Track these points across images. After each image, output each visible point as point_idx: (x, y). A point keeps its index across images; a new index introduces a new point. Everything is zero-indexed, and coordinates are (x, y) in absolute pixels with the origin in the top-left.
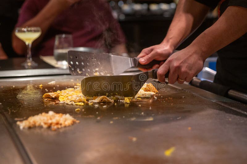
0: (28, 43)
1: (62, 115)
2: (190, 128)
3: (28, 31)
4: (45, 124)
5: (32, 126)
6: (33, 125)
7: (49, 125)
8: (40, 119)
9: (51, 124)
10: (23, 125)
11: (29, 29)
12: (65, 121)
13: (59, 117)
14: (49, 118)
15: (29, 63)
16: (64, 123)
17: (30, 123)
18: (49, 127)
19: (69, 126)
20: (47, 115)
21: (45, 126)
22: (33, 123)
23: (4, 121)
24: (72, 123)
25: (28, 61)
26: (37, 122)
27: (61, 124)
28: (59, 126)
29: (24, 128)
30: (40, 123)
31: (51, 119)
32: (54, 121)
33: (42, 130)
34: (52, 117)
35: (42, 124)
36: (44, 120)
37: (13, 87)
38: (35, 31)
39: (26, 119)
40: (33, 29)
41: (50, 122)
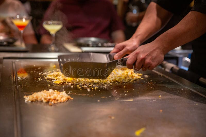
1: (59, 93)
2: (161, 111)
4: (45, 99)
5: (34, 100)
6: (35, 99)
8: (42, 95)
9: (49, 100)
10: (28, 99)
12: (61, 98)
13: (57, 94)
14: (48, 95)
16: (60, 100)
17: (33, 98)
18: (48, 102)
19: (64, 102)
20: (47, 92)
21: (44, 101)
22: (36, 98)
24: (67, 100)
26: (39, 97)
27: (58, 100)
28: (56, 102)
29: (28, 102)
30: (41, 98)
31: (50, 96)
32: (52, 97)
33: (42, 104)
34: (51, 94)
35: (43, 99)
36: (44, 96)
39: (31, 94)
41: (49, 97)
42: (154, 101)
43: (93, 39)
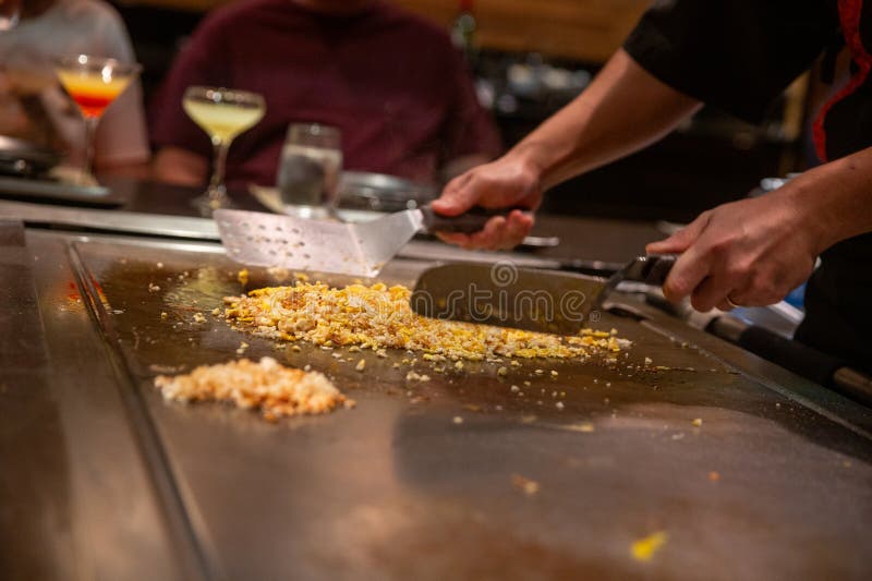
0: (221, 138)
1: (302, 376)
2: (714, 476)
3: (225, 102)
4: (246, 395)
5: (202, 397)
6: (206, 393)
7: (258, 399)
8: (230, 379)
9: (264, 398)
10: (173, 389)
11: (230, 95)
12: (310, 396)
13: (291, 379)
14: (259, 379)
15: (212, 199)
16: (306, 402)
17: (197, 385)
18: (257, 408)
19: (321, 413)
20: (254, 367)
21: (244, 403)
22: (208, 389)
23: (116, 367)
24: (333, 405)
25: (212, 193)
26: (222, 385)
27: (296, 405)
28: (290, 410)
29: (174, 400)
30: (230, 391)
31: (265, 383)
32: (275, 390)
33: (234, 414)
34: (270, 378)
35: (236, 394)
36: (242, 381)
37: (155, 266)
38: (246, 105)
39: (187, 372)
40: (240, 96)
41: (261, 390)
42: (675, 437)
43: (380, 181)
